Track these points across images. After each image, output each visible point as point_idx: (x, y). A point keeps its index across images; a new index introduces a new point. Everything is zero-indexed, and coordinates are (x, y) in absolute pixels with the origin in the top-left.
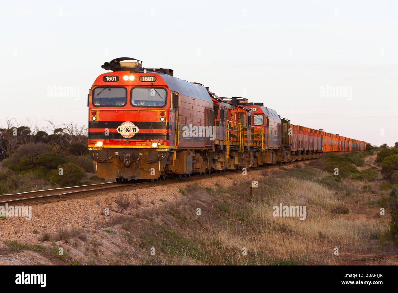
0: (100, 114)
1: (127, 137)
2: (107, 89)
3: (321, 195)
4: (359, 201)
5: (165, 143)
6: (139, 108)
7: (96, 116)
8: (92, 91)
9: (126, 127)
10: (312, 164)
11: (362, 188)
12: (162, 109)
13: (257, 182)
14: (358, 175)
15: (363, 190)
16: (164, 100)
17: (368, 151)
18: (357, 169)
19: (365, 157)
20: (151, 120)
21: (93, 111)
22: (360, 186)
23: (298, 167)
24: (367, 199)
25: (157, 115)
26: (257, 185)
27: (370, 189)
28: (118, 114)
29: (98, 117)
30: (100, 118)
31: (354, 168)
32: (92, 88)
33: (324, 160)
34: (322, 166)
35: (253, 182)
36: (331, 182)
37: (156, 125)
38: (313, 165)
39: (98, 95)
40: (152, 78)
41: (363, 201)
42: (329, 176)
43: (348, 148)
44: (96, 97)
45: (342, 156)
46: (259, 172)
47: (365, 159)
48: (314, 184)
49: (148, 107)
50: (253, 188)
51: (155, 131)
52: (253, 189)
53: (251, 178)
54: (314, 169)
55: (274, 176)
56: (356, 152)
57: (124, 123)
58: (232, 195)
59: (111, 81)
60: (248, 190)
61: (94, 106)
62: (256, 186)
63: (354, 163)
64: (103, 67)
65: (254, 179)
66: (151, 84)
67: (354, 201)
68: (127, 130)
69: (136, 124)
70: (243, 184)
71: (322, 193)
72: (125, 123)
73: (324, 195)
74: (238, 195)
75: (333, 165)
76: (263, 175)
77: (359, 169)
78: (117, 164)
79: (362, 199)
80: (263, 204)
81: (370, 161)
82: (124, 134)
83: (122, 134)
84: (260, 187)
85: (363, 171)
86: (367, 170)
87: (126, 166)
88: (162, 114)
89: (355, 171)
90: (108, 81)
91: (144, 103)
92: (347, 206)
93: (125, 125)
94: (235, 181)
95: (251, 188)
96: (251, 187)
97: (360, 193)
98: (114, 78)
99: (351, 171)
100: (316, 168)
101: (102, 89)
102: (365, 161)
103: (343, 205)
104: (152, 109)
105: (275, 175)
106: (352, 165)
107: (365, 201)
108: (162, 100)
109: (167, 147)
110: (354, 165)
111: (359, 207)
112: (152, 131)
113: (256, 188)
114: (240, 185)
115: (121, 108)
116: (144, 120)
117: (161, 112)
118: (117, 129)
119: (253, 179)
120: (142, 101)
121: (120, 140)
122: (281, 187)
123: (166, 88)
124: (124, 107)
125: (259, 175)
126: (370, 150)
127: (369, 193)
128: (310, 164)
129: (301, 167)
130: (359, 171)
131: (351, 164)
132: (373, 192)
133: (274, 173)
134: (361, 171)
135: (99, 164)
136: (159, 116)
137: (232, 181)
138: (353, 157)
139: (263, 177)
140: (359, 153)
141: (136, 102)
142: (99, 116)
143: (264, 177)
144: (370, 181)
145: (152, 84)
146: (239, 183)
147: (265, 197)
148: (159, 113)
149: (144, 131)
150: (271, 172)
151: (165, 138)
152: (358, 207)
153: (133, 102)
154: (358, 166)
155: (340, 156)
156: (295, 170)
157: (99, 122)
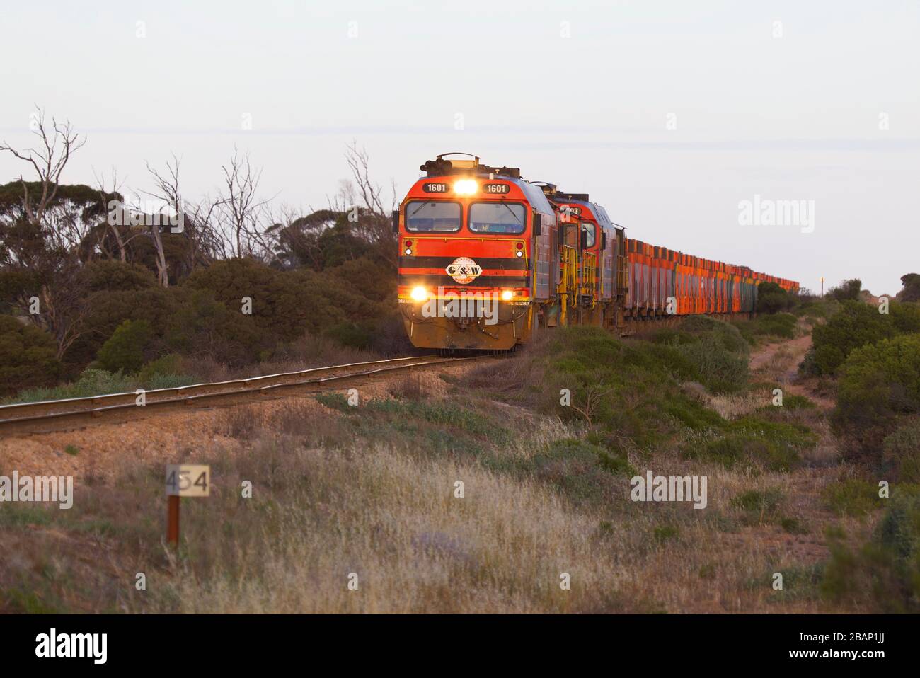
0: (418, 244)
1: (463, 283)
2: (429, 204)
3: (529, 539)
4: (718, 570)
5: (524, 292)
6: (482, 236)
7: (411, 247)
8: (403, 207)
9: (462, 267)
10: (481, 378)
11: (734, 504)
12: (519, 236)
13: (206, 469)
14: (715, 437)
15: (741, 511)
16: (522, 224)
17: (764, 316)
18: (708, 407)
19: (750, 347)
20: (501, 256)
21: (406, 240)
22: (723, 494)
23: (412, 392)
24: (761, 558)
25: (510, 247)
26: (204, 485)
27: (772, 507)
28: (447, 244)
29: (415, 250)
30: (418, 251)
31: (696, 404)
32: (404, 202)
33: (547, 361)
34: (534, 390)
35: (183, 468)
36: (578, 473)
37: (510, 263)
38: (487, 385)
39: (414, 213)
40: (503, 187)
41: (737, 566)
42: (570, 443)
43: (730, 300)
44: (410, 216)
45: (637, 342)
46: (212, 416)
47: (753, 355)
48: (494, 480)
49: (496, 234)
50: (187, 499)
51: (508, 273)
52: (182, 505)
53: (172, 451)
54: (495, 409)
55: (289, 437)
56: (709, 322)
57: (457, 260)
58: (75, 533)
59: (437, 192)
60: (160, 508)
61: (408, 231)
62: (197, 492)
63: (695, 378)
64: (423, 168)
65: (187, 452)
66: (501, 198)
67: (696, 567)
68: (463, 271)
69: (477, 261)
70: (131, 478)
71: (531, 527)
72: (460, 259)
73: (543, 537)
74: (109, 536)
75: (591, 388)
76: (236, 433)
77: (722, 405)
78: (445, 325)
79: (736, 561)
80: (234, 580)
81: (775, 369)
82: (458, 276)
83: (454, 278)
84: (223, 496)
85: (740, 416)
86: (759, 410)
87: (460, 329)
88: (520, 246)
89: (696, 416)
90: (432, 192)
91: (487, 226)
92: (656, 592)
93: (459, 263)
94: (92, 463)
95: (175, 500)
96: (174, 493)
97: (726, 531)
98: (442, 188)
99: (681, 417)
100: (505, 401)
101: (421, 204)
102: (753, 366)
103: (636, 590)
104: (503, 238)
105: (297, 432)
106: (685, 385)
107: (750, 571)
108: (516, 222)
109: (526, 299)
110: (695, 387)
111: (717, 599)
112: (504, 273)
113: (198, 499)
114: (120, 483)
115: (453, 235)
116: (490, 255)
117: (517, 243)
118: (447, 270)
119: (185, 456)
120: (485, 224)
121: (451, 287)
122: (324, 498)
123: (523, 202)
124: (458, 234)
125: (216, 431)
126: (780, 313)
127: (768, 528)
128: (475, 383)
129: (426, 395)
130: (719, 416)
131: (682, 380)
132: (789, 526)
133: (293, 424)
134: (732, 415)
135: (416, 325)
136: (514, 249)
137: (75, 461)
138: (690, 346)
139: (235, 443)
140: (723, 324)
141: (476, 225)
142: (417, 247)
143: (243, 444)
144: (775, 467)
145: (503, 197)
146: (112, 475)
147: (244, 546)
148: (514, 244)
149: (489, 273)
150: (273, 419)
151: (524, 284)
152: (711, 597)
153: (471, 226)
154: (715, 391)
155: (627, 341)
156: (396, 409)
157: (416, 257)
